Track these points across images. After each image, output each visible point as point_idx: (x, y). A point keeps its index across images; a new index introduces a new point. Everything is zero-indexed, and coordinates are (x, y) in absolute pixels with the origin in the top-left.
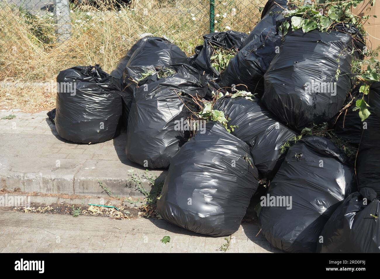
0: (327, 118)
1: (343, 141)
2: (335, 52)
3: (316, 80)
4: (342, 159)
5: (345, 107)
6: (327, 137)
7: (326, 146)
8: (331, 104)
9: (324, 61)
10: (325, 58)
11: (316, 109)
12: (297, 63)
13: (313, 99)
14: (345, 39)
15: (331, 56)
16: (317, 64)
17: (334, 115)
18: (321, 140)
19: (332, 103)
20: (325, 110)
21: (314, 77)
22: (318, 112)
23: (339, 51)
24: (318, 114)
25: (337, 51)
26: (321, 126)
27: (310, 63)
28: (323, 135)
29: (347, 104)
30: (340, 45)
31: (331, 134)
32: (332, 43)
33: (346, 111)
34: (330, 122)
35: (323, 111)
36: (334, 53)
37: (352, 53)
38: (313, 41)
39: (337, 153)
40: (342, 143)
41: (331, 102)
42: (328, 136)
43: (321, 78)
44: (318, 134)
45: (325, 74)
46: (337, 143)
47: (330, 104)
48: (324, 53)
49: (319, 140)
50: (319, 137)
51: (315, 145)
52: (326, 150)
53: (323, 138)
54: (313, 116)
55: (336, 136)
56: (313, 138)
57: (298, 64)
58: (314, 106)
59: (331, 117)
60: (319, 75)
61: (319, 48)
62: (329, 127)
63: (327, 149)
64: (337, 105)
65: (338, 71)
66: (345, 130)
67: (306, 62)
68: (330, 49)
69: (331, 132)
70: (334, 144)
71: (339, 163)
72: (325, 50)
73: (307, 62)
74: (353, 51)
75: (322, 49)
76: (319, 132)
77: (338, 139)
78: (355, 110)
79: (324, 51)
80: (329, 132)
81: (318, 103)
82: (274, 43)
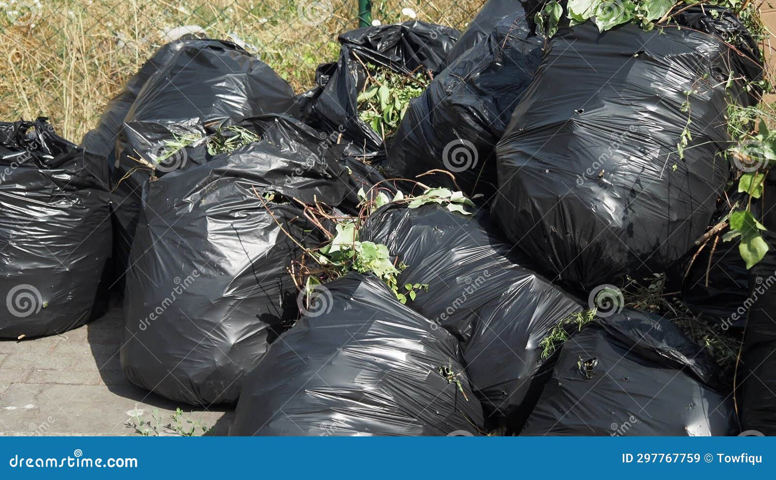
0: (664, 260)
1: (705, 323)
2: (681, 83)
3: (633, 158)
4: (700, 373)
5: (712, 231)
6: (662, 312)
7: (660, 336)
8: (673, 222)
9: (652, 108)
10: (655, 99)
11: (634, 235)
12: (581, 111)
13: (626, 211)
14: (707, 48)
15: (670, 94)
16: (635, 116)
17: (685, 252)
18: (646, 320)
19: (678, 221)
20: (658, 240)
21: (629, 151)
22: (639, 244)
23: (693, 81)
24: (638, 251)
25: (687, 81)
26: (647, 284)
27: (617, 114)
28: (652, 306)
29: (717, 222)
30: (693, 62)
31: (673, 302)
32: (673, 59)
33: (716, 241)
34: (673, 271)
35: (653, 242)
36: (679, 87)
37: (728, 85)
38: (623, 52)
39: (688, 356)
40: (702, 330)
41: (675, 217)
42: (668, 309)
43: (646, 154)
44: (639, 303)
45: (658, 141)
46: (689, 328)
47: (670, 222)
48: (652, 85)
49: (641, 321)
50: (641, 312)
51: (630, 333)
52: (660, 347)
53: (652, 317)
54: (626, 255)
55: (688, 310)
56: (626, 316)
57: (585, 117)
58: (629, 230)
59: (674, 259)
60: (641, 145)
61: (638, 72)
62: (669, 286)
63: (663, 345)
64: (691, 225)
65: (686, 136)
66: (713, 292)
67: (607, 109)
68: (670, 76)
69: (675, 299)
70: (682, 331)
71: (694, 382)
72: (654, 78)
73: (609, 110)
74: (730, 79)
75: (648, 75)
76: (641, 300)
77: (691, 316)
78: (730, 240)
79: (652, 81)
80: (669, 299)
81: (638, 219)
82: (527, 56)
